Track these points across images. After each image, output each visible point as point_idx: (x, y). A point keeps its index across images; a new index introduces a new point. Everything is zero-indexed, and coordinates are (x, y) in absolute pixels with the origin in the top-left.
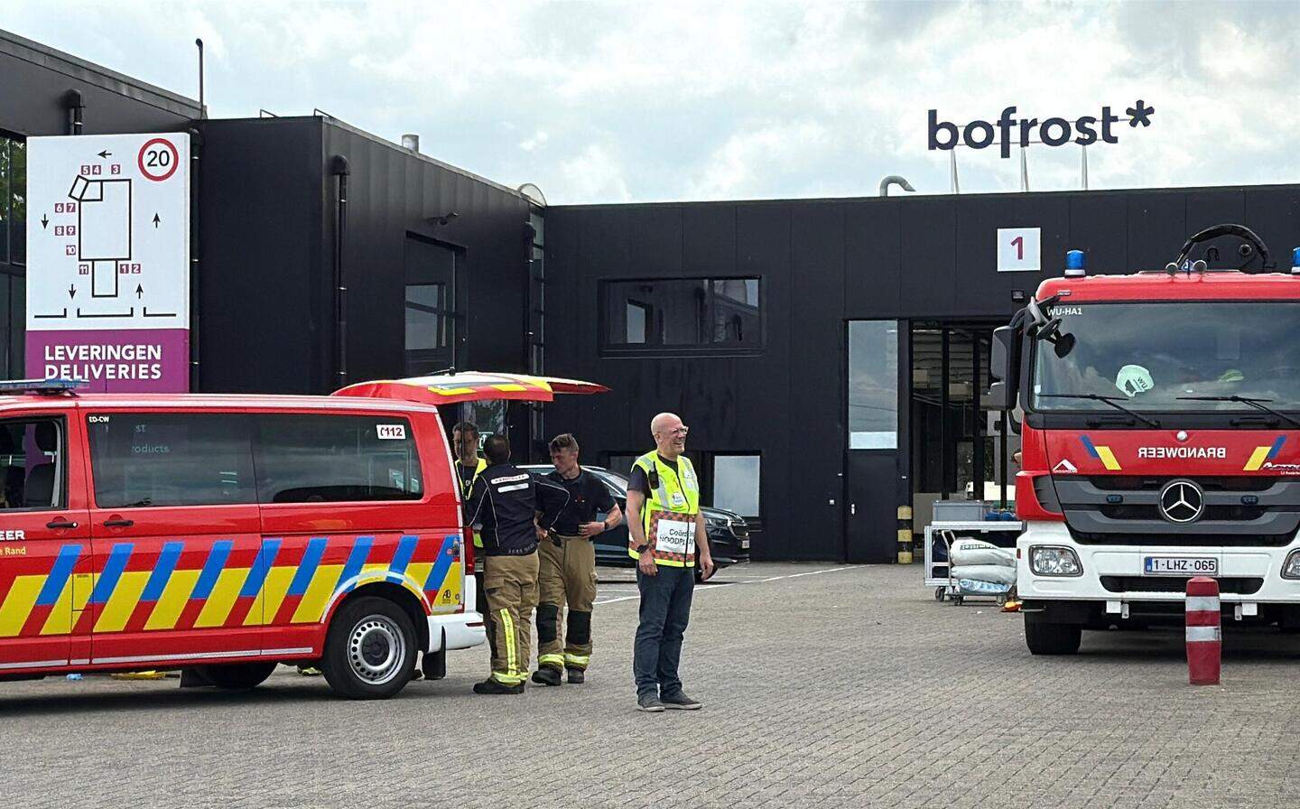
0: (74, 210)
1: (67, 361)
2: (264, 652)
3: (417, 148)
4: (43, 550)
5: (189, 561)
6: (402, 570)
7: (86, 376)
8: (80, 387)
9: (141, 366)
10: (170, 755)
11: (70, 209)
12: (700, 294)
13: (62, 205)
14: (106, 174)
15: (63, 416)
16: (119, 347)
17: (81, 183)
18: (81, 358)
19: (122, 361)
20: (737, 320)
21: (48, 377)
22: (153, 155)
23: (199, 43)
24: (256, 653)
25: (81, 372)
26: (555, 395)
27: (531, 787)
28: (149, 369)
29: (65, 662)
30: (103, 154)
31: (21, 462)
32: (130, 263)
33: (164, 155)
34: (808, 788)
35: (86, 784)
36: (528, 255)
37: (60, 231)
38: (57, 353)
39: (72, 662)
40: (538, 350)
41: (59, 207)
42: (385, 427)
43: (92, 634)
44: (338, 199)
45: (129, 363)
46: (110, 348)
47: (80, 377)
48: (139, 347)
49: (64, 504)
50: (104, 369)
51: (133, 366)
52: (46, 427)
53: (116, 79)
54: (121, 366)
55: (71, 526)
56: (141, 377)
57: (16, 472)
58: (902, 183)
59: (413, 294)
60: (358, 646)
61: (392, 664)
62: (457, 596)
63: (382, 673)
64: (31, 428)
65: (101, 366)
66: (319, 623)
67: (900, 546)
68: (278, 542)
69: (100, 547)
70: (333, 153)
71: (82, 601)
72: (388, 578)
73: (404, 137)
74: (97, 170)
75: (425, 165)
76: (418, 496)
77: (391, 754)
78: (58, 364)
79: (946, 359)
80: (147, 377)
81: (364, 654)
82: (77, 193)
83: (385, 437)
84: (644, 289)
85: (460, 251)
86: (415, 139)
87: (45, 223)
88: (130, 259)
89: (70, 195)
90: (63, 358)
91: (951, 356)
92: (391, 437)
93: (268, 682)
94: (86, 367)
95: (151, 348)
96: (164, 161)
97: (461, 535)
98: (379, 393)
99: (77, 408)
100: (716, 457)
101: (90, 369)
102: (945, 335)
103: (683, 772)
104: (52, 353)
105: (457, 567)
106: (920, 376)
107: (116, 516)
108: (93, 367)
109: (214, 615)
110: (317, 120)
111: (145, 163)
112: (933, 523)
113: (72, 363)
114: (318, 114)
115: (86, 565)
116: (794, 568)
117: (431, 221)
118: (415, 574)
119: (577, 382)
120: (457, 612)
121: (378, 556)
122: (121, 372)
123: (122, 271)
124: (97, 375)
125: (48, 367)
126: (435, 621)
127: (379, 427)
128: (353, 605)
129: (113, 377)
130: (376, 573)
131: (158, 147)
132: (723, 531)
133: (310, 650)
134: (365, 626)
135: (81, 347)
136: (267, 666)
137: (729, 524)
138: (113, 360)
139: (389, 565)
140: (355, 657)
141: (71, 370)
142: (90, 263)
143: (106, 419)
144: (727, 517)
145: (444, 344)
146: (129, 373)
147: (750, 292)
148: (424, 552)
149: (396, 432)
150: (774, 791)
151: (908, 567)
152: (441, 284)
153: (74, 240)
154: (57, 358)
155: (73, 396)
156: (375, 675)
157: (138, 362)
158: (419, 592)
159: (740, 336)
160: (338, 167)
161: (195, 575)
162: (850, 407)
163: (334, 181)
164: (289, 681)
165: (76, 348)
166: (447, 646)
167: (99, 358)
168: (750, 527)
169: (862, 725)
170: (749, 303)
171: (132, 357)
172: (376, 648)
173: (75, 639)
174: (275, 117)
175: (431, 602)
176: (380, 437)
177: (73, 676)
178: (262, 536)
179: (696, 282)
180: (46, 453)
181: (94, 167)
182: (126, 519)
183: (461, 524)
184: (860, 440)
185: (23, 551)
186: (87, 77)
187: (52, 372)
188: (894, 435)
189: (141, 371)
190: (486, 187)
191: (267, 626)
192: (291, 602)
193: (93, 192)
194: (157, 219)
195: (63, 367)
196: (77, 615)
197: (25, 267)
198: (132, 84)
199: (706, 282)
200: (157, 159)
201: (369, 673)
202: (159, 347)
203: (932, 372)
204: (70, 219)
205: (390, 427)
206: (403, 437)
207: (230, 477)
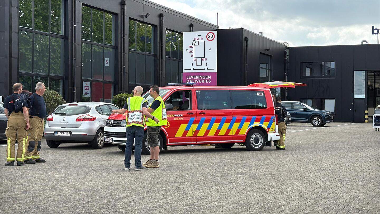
0: (193, 47)
1: (191, 79)
2: (233, 141)
3: (262, 35)
4: (186, 119)
5: (217, 121)
6: (262, 124)
7: (195, 82)
8: (194, 84)
9: (207, 80)
10: (214, 163)
11: (192, 47)
12: (321, 65)
13: (190, 46)
14: (200, 40)
15: (191, 90)
16: (202, 76)
17: (194, 42)
18: (194, 78)
19: (203, 79)
20: (329, 71)
21: (187, 82)
22: (209, 36)
23: (217, 13)
24: (231, 141)
25: (194, 81)
26: (295, 86)
27: (293, 172)
28: (208, 81)
29: (191, 142)
30: (199, 36)
31: (182, 100)
32: (204, 58)
33: (212, 36)
34: (355, 173)
35: (196, 169)
36: (285, 57)
37: (190, 52)
38: (189, 77)
39: (193, 142)
40: (287, 77)
41: (190, 47)
42: (259, 93)
43: (197, 136)
44: (246, 45)
45: (204, 79)
46: (200, 76)
47: (194, 82)
48: (206, 76)
49: (191, 109)
50: (199, 81)
51: (205, 80)
52: (187, 93)
53: (200, 21)
54: (202, 80)
55: (192, 114)
56: (207, 82)
57: (181, 102)
58: (366, 42)
59: (261, 65)
60: (253, 140)
61: (260, 144)
62: (274, 129)
63: (258, 146)
64: (184, 93)
65: (198, 80)
66: (244, 135)
67: (365, 119)
68: (236, 118)
69: (198, 118)
70: (245, 36)
71: (195, 130)
72: (259, 125)
73: (259, 33)
74: (198, 39)
75: (264, 38)
76: (266, 108)
77: (261, 163)
78: (189, 80)
79: (375, 80)
80: (208, 82)
81: (254, 141)
82: (194, 44)
83: (259, 95)
84: (310, 64)
85: (271, 56)
86: (262, 33)
87: (187, 50)
88: (204, 57)
89: (192, 44)
90: (190, 78)
91: (376, 79)
92: (260, 95)
93: (233, 147)
94: (195, 80)
95: (209, 76)
96: (212, 37)
97: (275, 116)
98: (257, 86)
99: (194, 89)
100: (325, 100)
101: (196, 81)
102: (375, 74)
103: (326, 169)
104: (188, 77)
105: (274, 123)
106: (369, 83)
107: (202, 112)
108: (197, 80)
109: (222, 133)
110: (242, 29)
111: (208, 37)
112: (375, 114)
113: (192, 79)
114: (241, 28)
115: (196, 122)
116: (342, 123)
117: (265, 50)
118: (265, 125)
119: (300, 84)
120: (274, 133)
121: (257, 121)
122: (202, 81)
123: (203, 60)
124: (197, 82)
125: (187, 80)
126: (269, 135)
127: (257, 93)
128: (252, 131)
129: (201, 82)
130: (257, 124)
131: (211, 34)
132: (327, 115)
133: (243, 140)
134: (254, 135)
135: (194, 76)
136: (233, 144)
137: (329, 114)
138: (201, 79)
139: (259, 122)
140: (252, 142)
141: (192, 81)
142: (196, 58)
143: (200, 91)
144: (328, 113)
145: (267, 76)
146: (204, 82)
147: (332, 65)
148: (267, 120)
149: (261, 94)
150: (348, 174)
151: (367, 124)
152: (267, 63)
153: (193, 53)
154: (189, 78)
155: (193, 86)
156: (256, 146)
157: (206, 79)
158: (266, 128)
159: (330, 74)
160: (246, 39)
161: (218, 124)
162: (354, 89)
163: (245, 42)
164: (238, 147)
165: (193, 76)
166: (272, 140)
167: (198, 78)
168: (333, 115)
169: (365, 159)
170: (332, 67)
171: (205, 78)
172: (257, 140)
173: (193, 137)
174: (232, 29)
175: (269, 130)
176: (258, 95)
177: (192, 145)
178: (233, 116)
179: (321, 63)
180: (187, 98)
181: (197, 38)
182: (204, 112)
183: (275, 114)
184: (356, 96)
185: (182, 119)
186: (194, 21)
187: (188, 81)
188: (364, 95)
189: (207, 81)
190: (277, 43)
191: (234, 135)
192: (239, 130)
193: (197, 43)
194: (210, 49)
195: (190, 80)
196: (194, 132)
197: (183, 60)
198: (203, 22)
199: (323, 63)
200: (210, 36)
201: (255, 146)
202: (210, 76)
203: (371, 82)
204: (192, 49)
205: (260, 93)
206: (263, 95)
207: (226, 104)
